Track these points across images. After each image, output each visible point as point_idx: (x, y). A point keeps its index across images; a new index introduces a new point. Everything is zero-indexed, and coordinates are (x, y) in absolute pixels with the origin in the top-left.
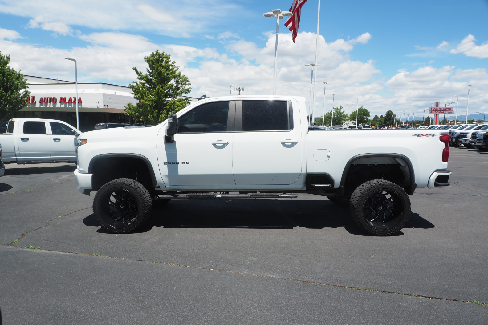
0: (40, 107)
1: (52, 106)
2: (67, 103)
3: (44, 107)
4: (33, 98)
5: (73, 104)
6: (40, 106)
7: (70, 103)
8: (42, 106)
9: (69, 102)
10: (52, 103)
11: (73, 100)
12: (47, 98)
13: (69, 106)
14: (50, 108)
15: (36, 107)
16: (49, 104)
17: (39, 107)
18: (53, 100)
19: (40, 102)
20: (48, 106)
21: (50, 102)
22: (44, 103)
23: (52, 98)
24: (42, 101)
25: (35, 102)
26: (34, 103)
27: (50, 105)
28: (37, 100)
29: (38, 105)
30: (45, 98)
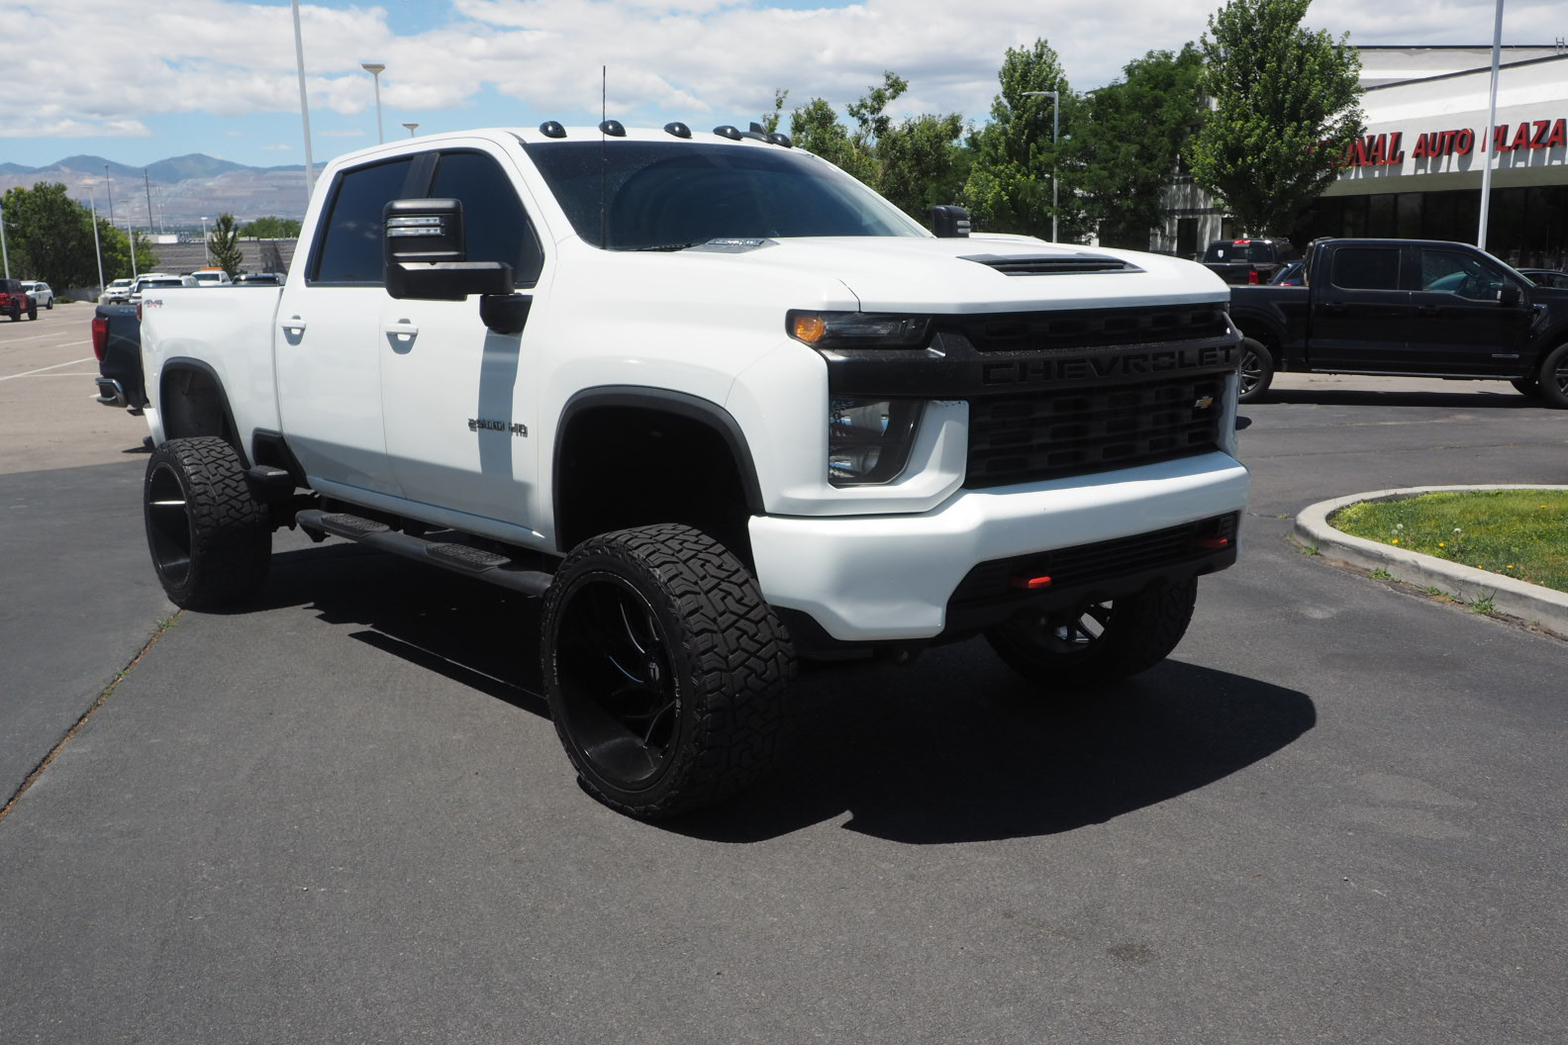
0: (1415, 175)
1: (1455, 168)
2: (1510, 148)
3: (1429, 172)
4: (1397, 137)
5: (1532, 150)
6: (1416, 171)
7: (1520, 147)
8: (1421, 172)
9: (1516, 146)
10: (1455, 155)
11: (1533, 131)
12: (1443, 134)
13: (1515, 163)
14: (1448, 174)
15: (1404, 173)
16: (1445, 158)
17: (1412, 173)
18: (1460, 141)
19: (1416, 155)
20: (1443, 170)
21: (1450, 154)
22: (1430, 158)
23: (1457, 132)
24: (1422, 151)
25: (1402, 153)
26: (1397, 158)
27: (1451, 164)
28: (1408, 146)
29: (1409, 167)
30: (1434, 135)
